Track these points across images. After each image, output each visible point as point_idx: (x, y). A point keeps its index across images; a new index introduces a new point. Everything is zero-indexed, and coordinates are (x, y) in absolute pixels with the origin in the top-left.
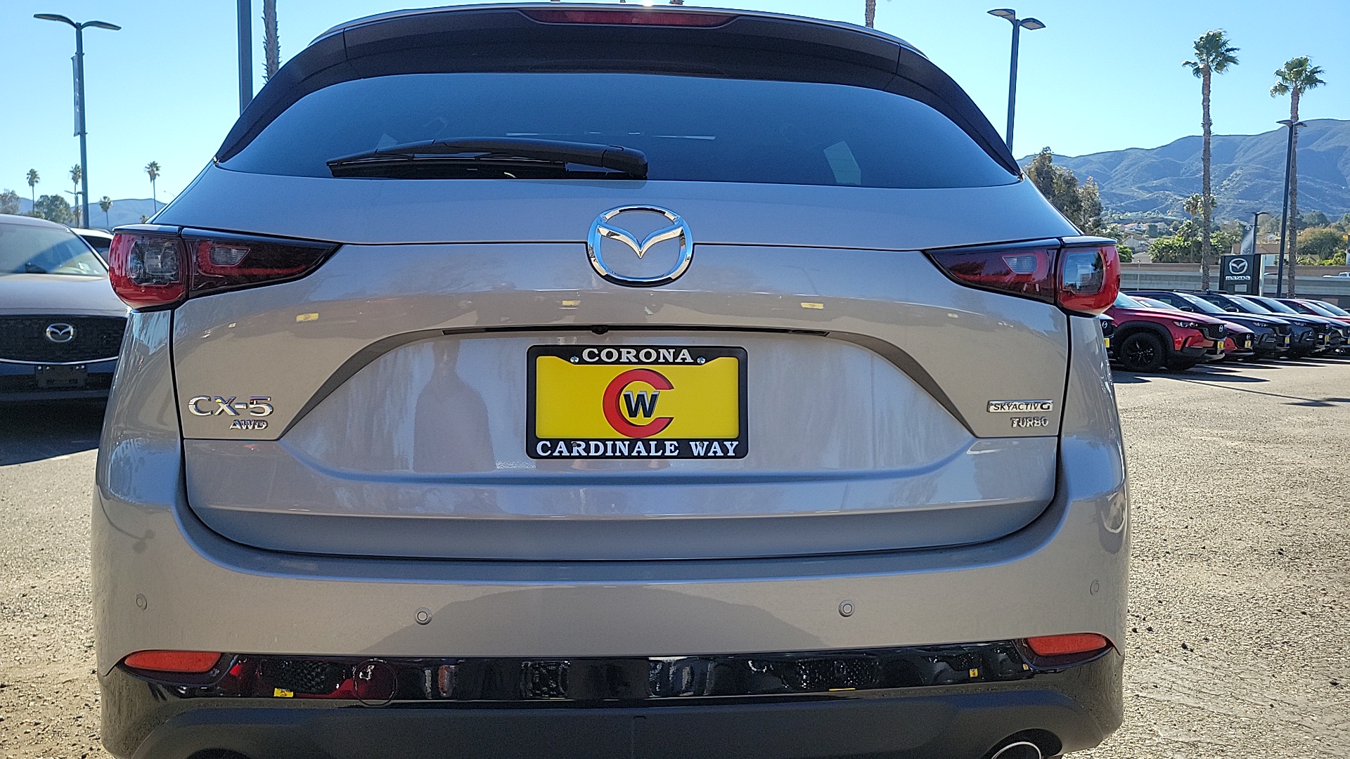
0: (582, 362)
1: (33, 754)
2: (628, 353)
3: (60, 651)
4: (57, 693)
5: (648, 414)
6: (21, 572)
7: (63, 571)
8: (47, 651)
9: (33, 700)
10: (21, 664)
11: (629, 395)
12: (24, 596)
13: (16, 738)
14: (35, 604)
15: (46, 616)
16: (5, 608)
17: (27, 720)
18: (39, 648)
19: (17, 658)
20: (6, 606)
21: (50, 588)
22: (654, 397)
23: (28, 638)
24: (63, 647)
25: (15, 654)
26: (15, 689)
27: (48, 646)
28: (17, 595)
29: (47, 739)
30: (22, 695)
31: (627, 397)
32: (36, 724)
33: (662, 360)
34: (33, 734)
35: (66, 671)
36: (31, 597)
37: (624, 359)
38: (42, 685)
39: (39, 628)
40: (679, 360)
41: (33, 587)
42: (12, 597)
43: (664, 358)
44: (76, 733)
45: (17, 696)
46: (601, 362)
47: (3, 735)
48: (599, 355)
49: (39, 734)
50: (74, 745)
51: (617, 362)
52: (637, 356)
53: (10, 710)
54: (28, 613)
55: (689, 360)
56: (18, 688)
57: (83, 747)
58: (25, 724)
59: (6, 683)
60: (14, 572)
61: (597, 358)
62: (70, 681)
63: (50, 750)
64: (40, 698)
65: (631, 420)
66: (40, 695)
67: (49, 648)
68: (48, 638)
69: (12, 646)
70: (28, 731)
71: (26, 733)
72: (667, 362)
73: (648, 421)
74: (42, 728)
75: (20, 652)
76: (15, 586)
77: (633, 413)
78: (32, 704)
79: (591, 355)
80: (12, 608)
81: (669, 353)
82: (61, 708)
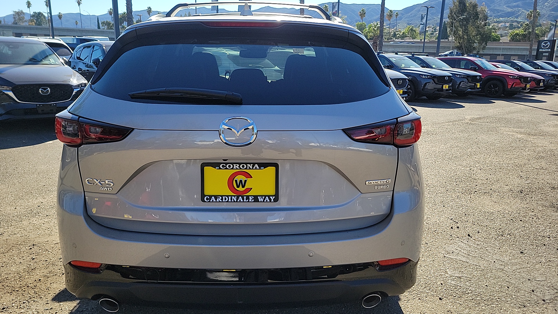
0: (220, 168)
1: (45, 273)
2: (236, 165)
3: (53, 231)
4: (53, 248)
5: (243, 187)
6: (37, 196)
7: (52, 195)
8: (48, 231)
9: (44, 251)
10: (39, 236)
11: (237, 180)
12: (39, 206)
13: (39, 266)
14: (43, 210)
15: (47, 215)
16: (32, 212)
17: (43, 259)
18: (45, 229)
19: (38, 233)
20: (33, 211)
21: (48, 203)
22: (245, 181)
23: (41, 225)
24: (54, 229)
25: (37, 232)
26: (38, 246)
27: (48, 229)
28: (36, 206)
29: (50, 267)
30: (40, 249)
31: (236, 181)
32: (46, 261)
33: (248, 168)
34: (45, 265)
35: (55, 239)
36: (41, 207)
37: (235, 168)
38: (47, 245)
39: (45, 221)
40: (254, 168)
41: (42, 203)
42: (34, 207)
43: (249, 167)
44: (60, 265)
45: (39, 249)
46: (226, 169)
47: (35, 265)
48: (226, 166)
49: (47, 265)
50: (60, 269)
51: (232, 169)
52: (239, 167)
53: (37, 255)
54: (41, 214)
55: (258, 168)
56: (39, 246)
57: (62, 270)
58: (42, 261)
59: (35, 244)
60: (35, 196)
61: (225, 167)
62: (57, 243)
63: (51, 271)
64: (47, 250)
65: (237, 189)
66: (47, 249)
67: (49, 229)
68: (48, 225)
69: (36, 228)
70: (44, 263)
71: (43, 264)
72: (250, 169)
73: (244, 189)
74: (48, 262)
75: (39, 231)
76: (35, 202)
77: (238, 187)
78: (44, 252)
79: (223, 166)
80: (35, 212)
81: (251, 165)
82: (54, 254)
